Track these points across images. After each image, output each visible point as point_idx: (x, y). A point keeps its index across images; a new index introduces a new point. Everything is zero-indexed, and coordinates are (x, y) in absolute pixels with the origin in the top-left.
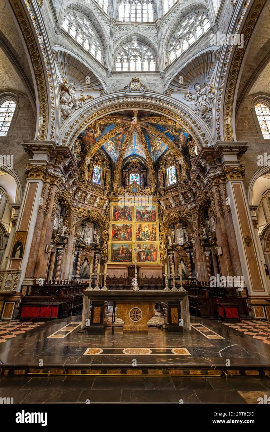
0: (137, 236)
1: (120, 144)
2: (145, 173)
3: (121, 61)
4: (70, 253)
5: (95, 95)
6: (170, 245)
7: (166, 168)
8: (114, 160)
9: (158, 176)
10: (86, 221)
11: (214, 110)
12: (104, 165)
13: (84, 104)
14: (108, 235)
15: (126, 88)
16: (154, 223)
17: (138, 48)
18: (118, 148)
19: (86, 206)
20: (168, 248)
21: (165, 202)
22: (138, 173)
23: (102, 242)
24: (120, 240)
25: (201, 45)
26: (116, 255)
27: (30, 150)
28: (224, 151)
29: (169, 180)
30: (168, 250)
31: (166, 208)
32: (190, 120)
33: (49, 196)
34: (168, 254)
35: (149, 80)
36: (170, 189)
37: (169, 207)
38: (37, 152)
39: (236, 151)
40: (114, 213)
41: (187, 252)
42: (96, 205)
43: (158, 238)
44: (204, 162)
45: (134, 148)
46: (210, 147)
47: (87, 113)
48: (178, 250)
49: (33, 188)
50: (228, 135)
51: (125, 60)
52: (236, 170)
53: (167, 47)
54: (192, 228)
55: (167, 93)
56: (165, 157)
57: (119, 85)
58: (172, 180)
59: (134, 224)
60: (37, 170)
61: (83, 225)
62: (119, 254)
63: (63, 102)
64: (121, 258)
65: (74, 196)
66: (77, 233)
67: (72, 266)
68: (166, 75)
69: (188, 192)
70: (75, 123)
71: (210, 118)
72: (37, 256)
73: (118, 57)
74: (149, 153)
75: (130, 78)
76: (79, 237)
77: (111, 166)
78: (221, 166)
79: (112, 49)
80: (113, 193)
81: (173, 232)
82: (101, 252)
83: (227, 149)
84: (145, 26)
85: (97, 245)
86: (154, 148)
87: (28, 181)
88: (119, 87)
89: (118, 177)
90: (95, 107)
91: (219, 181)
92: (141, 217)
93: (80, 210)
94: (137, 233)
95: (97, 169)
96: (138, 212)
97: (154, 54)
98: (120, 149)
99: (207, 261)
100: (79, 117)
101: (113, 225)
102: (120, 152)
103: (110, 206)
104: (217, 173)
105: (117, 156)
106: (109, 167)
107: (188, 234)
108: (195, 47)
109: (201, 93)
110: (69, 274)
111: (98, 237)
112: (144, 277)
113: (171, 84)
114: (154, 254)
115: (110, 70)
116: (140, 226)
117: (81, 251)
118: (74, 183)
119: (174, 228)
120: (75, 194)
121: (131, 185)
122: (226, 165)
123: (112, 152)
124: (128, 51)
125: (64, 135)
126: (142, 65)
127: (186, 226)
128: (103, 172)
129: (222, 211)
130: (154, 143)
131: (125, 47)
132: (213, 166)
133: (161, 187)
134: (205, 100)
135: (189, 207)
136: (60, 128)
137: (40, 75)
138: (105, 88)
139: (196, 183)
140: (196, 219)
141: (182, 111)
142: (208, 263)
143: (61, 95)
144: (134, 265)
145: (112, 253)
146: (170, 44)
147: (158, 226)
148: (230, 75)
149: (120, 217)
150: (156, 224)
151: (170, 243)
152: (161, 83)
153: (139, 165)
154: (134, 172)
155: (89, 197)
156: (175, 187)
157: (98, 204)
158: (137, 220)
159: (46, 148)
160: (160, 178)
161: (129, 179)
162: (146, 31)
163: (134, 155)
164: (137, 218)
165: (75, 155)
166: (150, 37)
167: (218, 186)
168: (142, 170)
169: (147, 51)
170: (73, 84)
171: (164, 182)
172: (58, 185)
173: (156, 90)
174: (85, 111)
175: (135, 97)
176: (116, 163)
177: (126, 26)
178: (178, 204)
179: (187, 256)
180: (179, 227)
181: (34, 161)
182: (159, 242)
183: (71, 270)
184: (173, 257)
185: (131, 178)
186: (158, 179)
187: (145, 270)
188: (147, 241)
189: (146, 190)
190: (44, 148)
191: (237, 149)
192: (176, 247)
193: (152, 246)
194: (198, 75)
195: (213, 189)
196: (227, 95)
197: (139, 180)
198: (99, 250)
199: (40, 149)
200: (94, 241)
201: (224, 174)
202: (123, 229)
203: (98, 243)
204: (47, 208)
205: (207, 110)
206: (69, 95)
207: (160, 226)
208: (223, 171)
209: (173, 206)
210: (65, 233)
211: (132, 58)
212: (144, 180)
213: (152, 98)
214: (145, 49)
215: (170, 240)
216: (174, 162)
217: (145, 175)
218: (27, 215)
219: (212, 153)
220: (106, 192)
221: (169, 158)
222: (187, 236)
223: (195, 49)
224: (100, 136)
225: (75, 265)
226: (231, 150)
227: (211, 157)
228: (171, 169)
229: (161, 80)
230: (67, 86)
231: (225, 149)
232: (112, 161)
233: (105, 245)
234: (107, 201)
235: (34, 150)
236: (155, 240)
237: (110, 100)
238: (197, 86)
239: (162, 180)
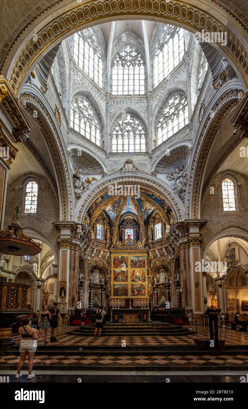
0: (131, 278)
1: (116, 206)
2: (137, 228)
3: (116, 137)
4: (86, 292)
5: (98, 177)
6: (155, 284)
7: (154, 225)
8: (112, 218)
9: (148, 231)
10: (95, 268)
11: (187, 192)
12: (104, 223)
13: (90, 186)
14: (110, 278)
15: (121, 169)
16: (144, 269)
17: (131, 121)
18: (116, 209)
19: (93, 258)
20: (154, 287)
21: (153, 253)
22: (132, 228)
23: (106, 283)
24: (119, 281)
25: (180, 137)
26: (117, 292)
27: (58, 228)
28: (190, 225)
29: (156, 234)
30: (154, 288)
31: (154, 258)
32: (170, 198)
33: (74, 258)
34: (154, 290)
35: (140, 160)
36: (156, 243)
37: (155, 257)
38: (62, 228)
39: (198, 225)
40: (114, 262)
41: (167, 289)
42: (100, 257)
43: (147, 279)
44: (178, 231)
45: (129, 207)
46: (181, 222)
47: (93, 193)
48: (160, 288)
49: (65, 254)
50: (195, 212)
51: (120, 136)
52: (197, 239)
53: (156, 123)
54: (171, 273)
55: (154, 174)
56: (154, 214)
57: (116, 166)
58: (158, 236)
59: (129, 270)
60: (65, 241)
61: (92, 271)
62: (119, 291)
63: (75, 187)
64: (120, 294)
65: (85, 252)
66: (89, 278)
67: (88, 300)
68: (154, 156)
69: (169, 247)
70: (85, 202)
71: (184, 198)
72: (73, 295)
73: (113, 133)
74: (141, 214)
75: (125, 159)
76: (90, 280)
77: (110, 224)
78: (188, 235)
79: (108, 127)
80: (112, 246)
81: (158, 275)
82: (106, 290)
83: (192, 224)
84: (137, 99)
85: (103, 286)
86: (145, 208)
87: (61, 249)
88: (116, 168)
89: (116, 233)
90: (98, 187)
91: (185, 246)
92: (134, 264)
93: (89, 262)
94: (131, 277)
95: (99, 227)
96: (132, 261)
97: (144, 128)
98: (117, 210)
99: (178, 295)
100: (88, 197)
101: (114, 271)
102: (117, 212)
103: (111, 257)
104: (184, 241)
105: (115, 216)
106: (108, 225)
107: (168, 277)
108: (176, 137)
109: (179, 175)
110: (86, 305)
111: (103, 280)
112: (136, 306)
113: (157, 166)
114: (143, 291)
115: (108, 152)
116: (134, 271)
117: (93, 289)
118: (85, 243)
119: (159, 272)
120: (85, 250)
121: (126, 240)
122: (191, 235)
123: (111, 212)
124: (122, 125)
125: (78, 213)
126: (135, 141)
127: (167, 271)
128: (104, 229)
129: (185, 266)
130: (145, 204)
131: (120, 121)
132: (183, 235)
133: (150, 241)
134: (181, 183)
135: (170, 258)
136: (75, 208)
137: (60, 172)
138: (105, 171)
139: (174, 242)
140: (174, 267)
141: (165, 190)
142: (178, 297)
143: (74, 182)
144: (129, 298)
145: (114, 291)
146: (158, 119)
147: (147, 271)
148: (198, 169)
149: (119, 265)
150: (145, 270)
151: (156, 283)
152: (149, 163)
153: (132, 221)
154: (129, 228)
155: (95, 251)
156: (160, 241)
157: (102, 256)
158: (131, 267)
159: (69, 226)
160: (150, 233)
161: (125, 233)
162: (137, 105)
163: (129, 212)
164: (131, 265)
165: (87, 226)
166: (141, 112)
167: (185, 249)
168: (135, 226)
169: (138, 125)
170: (81, 170)
171: (152, 236)
172: (78, 250)
173: (145, 170)
174: (92, 192)
175: (129, 177)
176: (114, 221)
177: (120, 99)
178: (162, 255)
179: (166, 292)
180: (162, 272)
181: (62, 235)
182: (147, 282)
183: (88, 302)
184: (157, 292)
185: (126, 233)
186: (148, 233)
187: (136, 302)
188: (139, 282)
189: (138, 244)
190: (67, 226)
191: (199, 224)
192: (159, 286)
193: (142, 285)
194: (178, 159)
195: (181, 251)
196: (196, 182)
197: (132, 234)
198: (105, 288)
199: (65, 226)
200: (100, 282)
201: (189, 242)
202: (121, 274)
203: (103, 284)
204: (74, 266)
205: (182, 191)
206: (80, 181)
207: (148, 271)
208: (188, 240)
209: (159, 256)
210: (82, 278)
211: (126, 133)
212: (137, 235)
213: (142, 178)
214: (137, 122)
215: (155, 281)
216: (161, 221)
217: (137, 231)
218: (64, 272)
219: (183, 226)
220: (108, 245)
221: (157, 216)
222: (167, 278)
223: (176, 139)
224: (101, 202)
225: (90, 299)
226: (195, 224)
227: (182, 228)
228: (158, 226)
229: (149, 160)
230: (78, 175)
231: (191, 224)
232: (111, 219)
233: (109, 285)
234: (109, 253)
235: (61, 227)
236: (144, 281)
237: (110, 181)
238: (176, 170)
239: (151, 235)
